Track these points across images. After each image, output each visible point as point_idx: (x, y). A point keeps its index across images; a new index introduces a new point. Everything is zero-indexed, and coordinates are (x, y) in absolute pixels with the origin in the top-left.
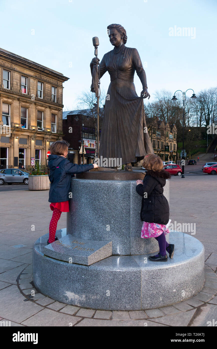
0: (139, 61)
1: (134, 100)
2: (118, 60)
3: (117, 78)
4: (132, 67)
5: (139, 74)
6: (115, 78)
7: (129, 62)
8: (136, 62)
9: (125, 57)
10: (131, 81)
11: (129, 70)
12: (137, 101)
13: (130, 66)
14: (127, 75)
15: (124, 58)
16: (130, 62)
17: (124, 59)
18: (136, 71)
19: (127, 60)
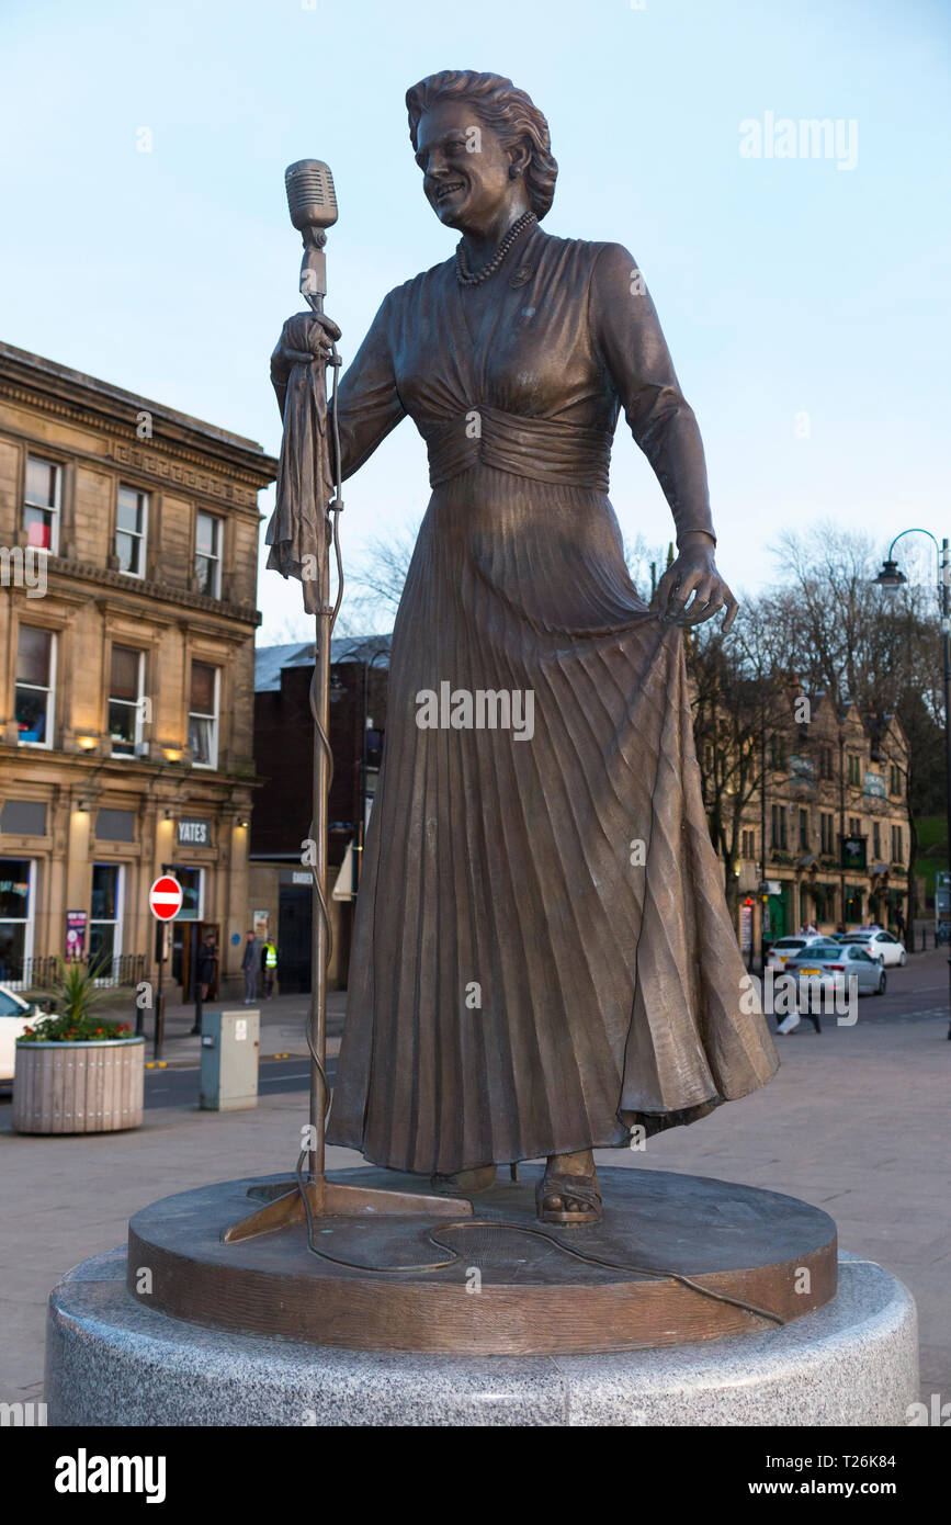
0: (649, 333)
1: (610, 634)
2: (486, 325)
3: (473, 461)
4: (594, 380)
5: (646, 436)
6: (466, 465)
7: (567, 346)
8: (625, 345)
9: (539, 308)
10: (584, 488)
11: (569, 402)
12: (636, 645)
13: (579, 378)
14: (558, 442)
15: (530, 312)
16: (579, 343)
17: (527, 323)
18: (622, 412)
19: (550, 328)
